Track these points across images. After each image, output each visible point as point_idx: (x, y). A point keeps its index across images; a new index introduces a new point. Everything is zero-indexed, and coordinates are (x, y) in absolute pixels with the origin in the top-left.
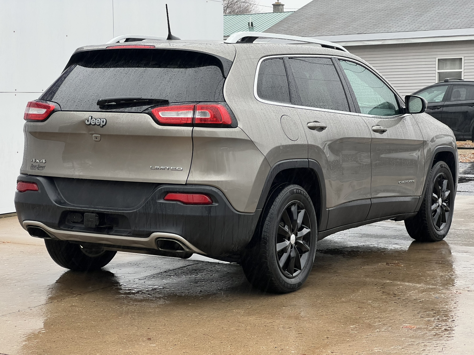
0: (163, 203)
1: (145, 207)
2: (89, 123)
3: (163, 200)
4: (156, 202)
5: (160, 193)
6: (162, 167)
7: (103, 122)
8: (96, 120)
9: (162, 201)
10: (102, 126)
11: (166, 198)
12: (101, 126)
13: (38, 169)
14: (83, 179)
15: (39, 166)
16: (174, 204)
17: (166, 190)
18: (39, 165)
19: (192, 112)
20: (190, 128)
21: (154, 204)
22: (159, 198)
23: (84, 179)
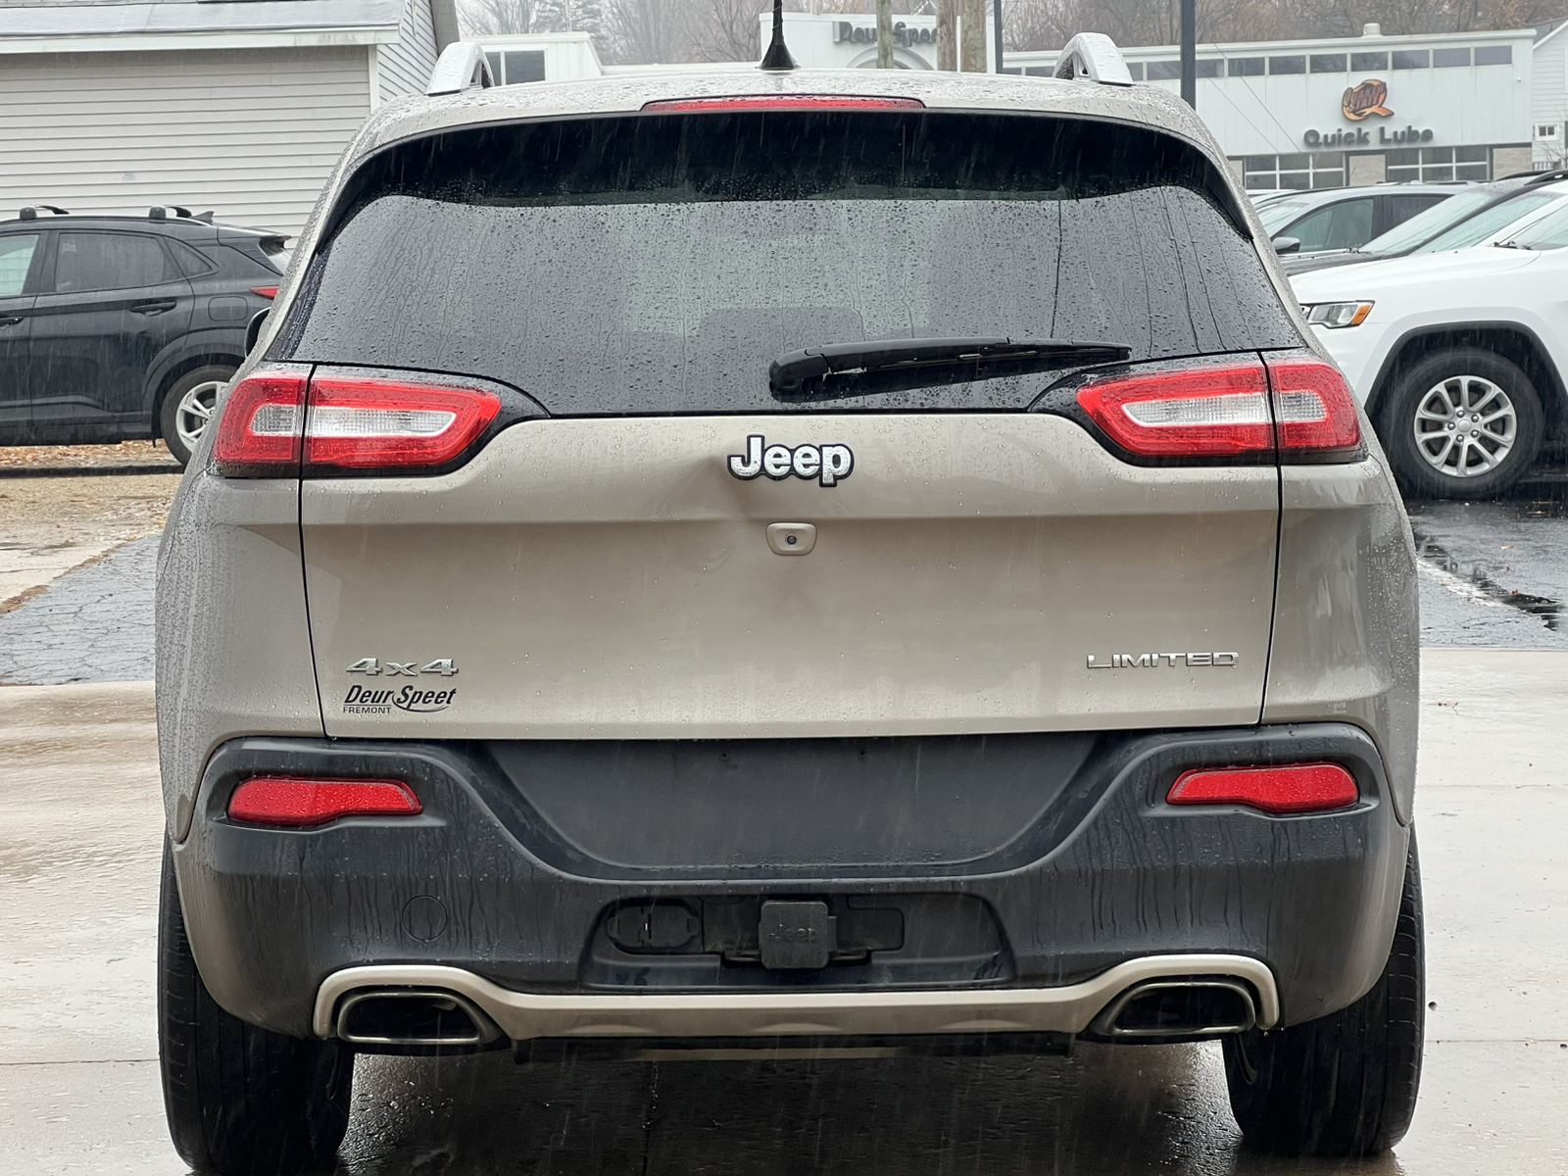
0: (1173, 820)
1: (1085, 846)
2: (754, 468)
3: (1166, 805)
4: (1139, 819)
5: (1154, 774)
6: (1147, 657)
7: (836, 460)
8: (792, 452)
9: (1161, 811)
10: (831, 481)
11: (1177, 793)
12: (828, 478)
13: (408, 709)
14: (691, 741)
15: (410, 694)
16: (1226, 817)
17: (1179, 760)
18: (411, 688)
19: (1261, 397)
20: (1268, 473)
21: (1129, 828)
22: (1150, 799)
23: (699, 740)
